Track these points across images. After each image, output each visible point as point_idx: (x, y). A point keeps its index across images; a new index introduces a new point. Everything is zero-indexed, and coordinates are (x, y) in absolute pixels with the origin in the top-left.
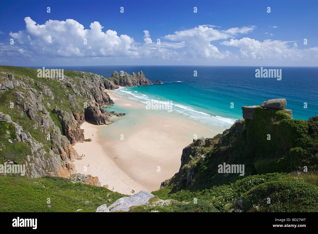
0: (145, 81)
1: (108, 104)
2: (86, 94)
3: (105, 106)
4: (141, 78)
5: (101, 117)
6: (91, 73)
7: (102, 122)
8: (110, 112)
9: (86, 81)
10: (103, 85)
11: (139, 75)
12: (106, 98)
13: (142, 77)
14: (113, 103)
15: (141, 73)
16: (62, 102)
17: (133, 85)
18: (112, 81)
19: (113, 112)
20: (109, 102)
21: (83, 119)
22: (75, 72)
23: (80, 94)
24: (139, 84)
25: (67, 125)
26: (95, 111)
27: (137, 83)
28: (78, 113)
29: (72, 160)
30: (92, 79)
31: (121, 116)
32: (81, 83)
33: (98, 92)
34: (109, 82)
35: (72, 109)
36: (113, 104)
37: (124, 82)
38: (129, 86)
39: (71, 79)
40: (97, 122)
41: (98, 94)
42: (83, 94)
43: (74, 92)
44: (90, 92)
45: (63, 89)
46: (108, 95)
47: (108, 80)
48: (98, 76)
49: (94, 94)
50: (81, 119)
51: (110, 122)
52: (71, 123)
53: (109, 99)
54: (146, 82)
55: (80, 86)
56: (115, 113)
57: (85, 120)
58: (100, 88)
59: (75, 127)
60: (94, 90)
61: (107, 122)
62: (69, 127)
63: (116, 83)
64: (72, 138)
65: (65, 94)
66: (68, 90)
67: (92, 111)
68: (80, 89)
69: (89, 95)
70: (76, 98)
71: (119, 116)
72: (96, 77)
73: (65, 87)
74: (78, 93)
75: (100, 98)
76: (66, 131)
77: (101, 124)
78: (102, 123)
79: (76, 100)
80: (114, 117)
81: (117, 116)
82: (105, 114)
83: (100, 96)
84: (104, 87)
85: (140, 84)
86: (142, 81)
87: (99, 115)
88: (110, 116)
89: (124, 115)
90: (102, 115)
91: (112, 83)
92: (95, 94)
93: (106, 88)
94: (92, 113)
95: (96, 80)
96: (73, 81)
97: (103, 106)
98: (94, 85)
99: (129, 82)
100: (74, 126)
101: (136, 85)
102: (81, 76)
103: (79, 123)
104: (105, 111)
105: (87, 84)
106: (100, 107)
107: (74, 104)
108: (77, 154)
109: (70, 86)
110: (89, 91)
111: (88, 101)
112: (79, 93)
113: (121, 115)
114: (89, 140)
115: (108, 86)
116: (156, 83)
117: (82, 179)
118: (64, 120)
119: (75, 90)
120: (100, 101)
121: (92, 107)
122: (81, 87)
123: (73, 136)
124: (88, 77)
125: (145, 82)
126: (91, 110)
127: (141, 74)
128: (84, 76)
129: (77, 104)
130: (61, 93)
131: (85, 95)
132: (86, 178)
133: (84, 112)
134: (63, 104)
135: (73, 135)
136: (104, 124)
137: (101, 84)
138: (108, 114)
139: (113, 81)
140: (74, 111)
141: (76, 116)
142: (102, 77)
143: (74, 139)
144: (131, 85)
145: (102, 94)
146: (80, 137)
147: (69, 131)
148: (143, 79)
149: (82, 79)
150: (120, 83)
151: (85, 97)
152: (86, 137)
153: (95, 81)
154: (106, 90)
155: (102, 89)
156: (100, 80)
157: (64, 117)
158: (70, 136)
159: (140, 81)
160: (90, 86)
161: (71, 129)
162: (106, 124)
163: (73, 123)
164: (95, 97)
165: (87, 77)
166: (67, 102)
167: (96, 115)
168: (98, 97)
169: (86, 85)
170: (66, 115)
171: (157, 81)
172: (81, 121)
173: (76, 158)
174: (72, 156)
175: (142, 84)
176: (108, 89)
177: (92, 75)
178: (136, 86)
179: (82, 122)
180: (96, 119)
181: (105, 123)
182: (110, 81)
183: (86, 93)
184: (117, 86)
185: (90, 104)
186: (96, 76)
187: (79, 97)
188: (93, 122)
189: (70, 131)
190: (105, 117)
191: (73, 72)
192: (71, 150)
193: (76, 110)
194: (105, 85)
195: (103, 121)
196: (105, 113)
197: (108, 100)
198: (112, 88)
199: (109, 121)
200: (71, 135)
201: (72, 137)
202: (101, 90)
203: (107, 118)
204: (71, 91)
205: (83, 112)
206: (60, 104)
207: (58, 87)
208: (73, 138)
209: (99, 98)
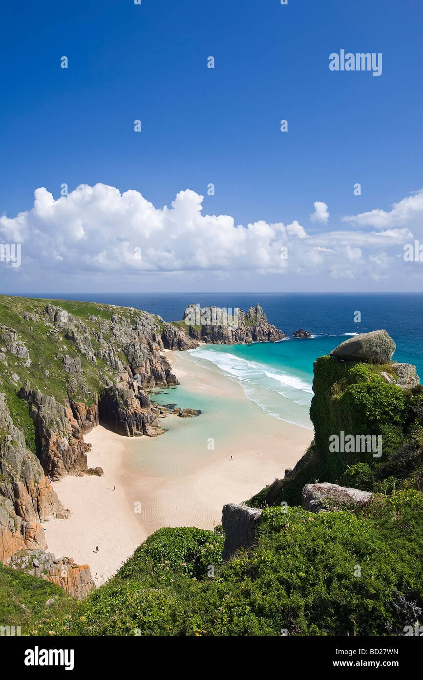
0: (266, 329)
1: (165, 385)
2: (108, 358)
3: (155, 389)
4: (258, 324)
5: (136, 416)
6: (132, 308)
7: (137, 427)
8: (164, 406)
9: (118, 327)
10: (159, 338)
11: (253, 314)
12: (160, 370)
13: (259, 320)
14: (176, 383)
15: (256, 310)
16: (47, 374)
17: (236, 340)
18: (184, 329)
19: (171, 406)
20: (165, 381)
21: (92, 417)
22: (97, 305)
23: (94, 357)
24: (251, 339)
25: (47, 430)
26: (123, 400)
27: (247, 336)
28: (83, 402)
29: (43, 517)
30: (134, 322)
31: (189, 416)
32: (106, 330)
33: (141, 354)
34: (175, 332)
35: (69, 391)
36: (177, 386)
37: (213, 331)
38: (225, 343)
39: (78, 320)
40: (126, 428)
41: (140, 358)
42: (102, 357)
43: (80, 351)
44: (122, 353)
45: (56, 342)
46: (168, 364)
47: (173, 327)
48: (150, 316)
49: (130, 358)
50: (88, 418)
51: (159, 431)
52: (58, 423)
53: (168, 372)
54: (269, 334)
55: (99, 338)
56: (176, 408)
57: (98, 422)
58: (149, 344)
59: (67, 436)
60: (131, 350)
61: (150, 430)
62: (53, 434)
63: (191, 333)
64: (56, 462)
65: (56, 356)
66: (65, 347)
67: (117, 399)
68: (96, 346)
69: (115, 361)
70: (83, 366)
71: (184, 416)
72: (144, 318)
73: (61, 339)
74: (90, 353)
75: (145, 369)
76: (44, 443)
77: (136, 435)
78: (138, 432)
79: (81, 370)
80: (171, 418)
81: (180, 415)
82: (150, 409)
83: (144, 365)
84: (162, 343)
85: (254, 338)
86: (259, 332)
87: (132, 410)
88: (162, 416)
89: (196, 415)
90: (140, 410)
91: (182, 334)
92: (133, 359)
93: (167, 344)
94: (117, 404)
95: (143, 325)
96: (83, 325)
97: (151, 390)
98: (136, 337)
99: (226, 333)
100: (63, 432)
101: (242, 340)
102: (109, 315)
103: (83, 427)
104: (152, 402)
105: (118, 333)
106: (141, 391)
107: (74, 379)
108: (59, 502)
109: (71, 336)
110: (120, 350)
111: (111, 374)
112: (91, 355)
113: (189, 413)
114: (97, 472)
115: (171, 342)
116: (296, 336)
117: (41, 566)
118: (41, 416)
119: (82, 346)
120: (144, 376)
121: (117, 389)
122: (102, 340)
123: (59, 458)
124: (124, 319)
125: (267, 332)
126: (115, 396)
127: (256, 313)
128: (117, 315)
129: (84, 380)
130: (48, 353)
131: (105, 360)
132: (55, 563)
133: (99, 400)
134: (50, 379)
135: (59, 455)
136: (142, 433)
137: (154, 336)
138: (157, 409)
139: (186, 330)
140: (74, 397)
141: (77, 408)
142: (159, 317)
143: (61, 464)
144: (230, 341)
145: (151, 361)
146: (75, 462)
147: (51, 443)
148: (263, 326)
149: (107, 322)
150: (202, 335)
151: (106, 364)
152: (91, 464)
153: (140, 327)
154: (167, 350)
155: (154, 348)
156: (153, 326)
157: (43, 409)
158: (52, 456)
159: (255, 330)
160: (125, 340)
161: (57, 440)
162: (149, 436)
163: (63, 424)
164: (133, 368)
165: (121, 319)
166: (60, 375)
167: (124, 409)
168: (139, 366)
169: (115, 335)
170: (47, 405)
171: (299, 332)
172: (87, 423)
173: (55, 513)
174: (45, 505)
175: (258, 338)
176: (172, 349)
177: (135, 313)
178: (243, 343)
179: (91, 427)
180: (125, 420)
181: (145, 432)
182: (177, 330)
183: (109, 354)
184: (194, 341)
185: (114, 382)
186: (143, 316)
187: (90, 364)
188: (117, 428)
189: (54, 443)
190: (146, 415)
191: (91, 305)
192: (45, 491)
193: (78, 394)
194: (164, 338)
195: (142, 425)
196: (151, 406)
197: (164, 374)
198: (180, 345)
199: (156, 427)
200: (55, 455)
201: (56, 459)
202: (151, 349)
203: (151, 418)
204: (74, 348)
205: (94, 401)
206: (43, 377)
207: (44, 337)
208: (58, 461)
209: (143, 371)
